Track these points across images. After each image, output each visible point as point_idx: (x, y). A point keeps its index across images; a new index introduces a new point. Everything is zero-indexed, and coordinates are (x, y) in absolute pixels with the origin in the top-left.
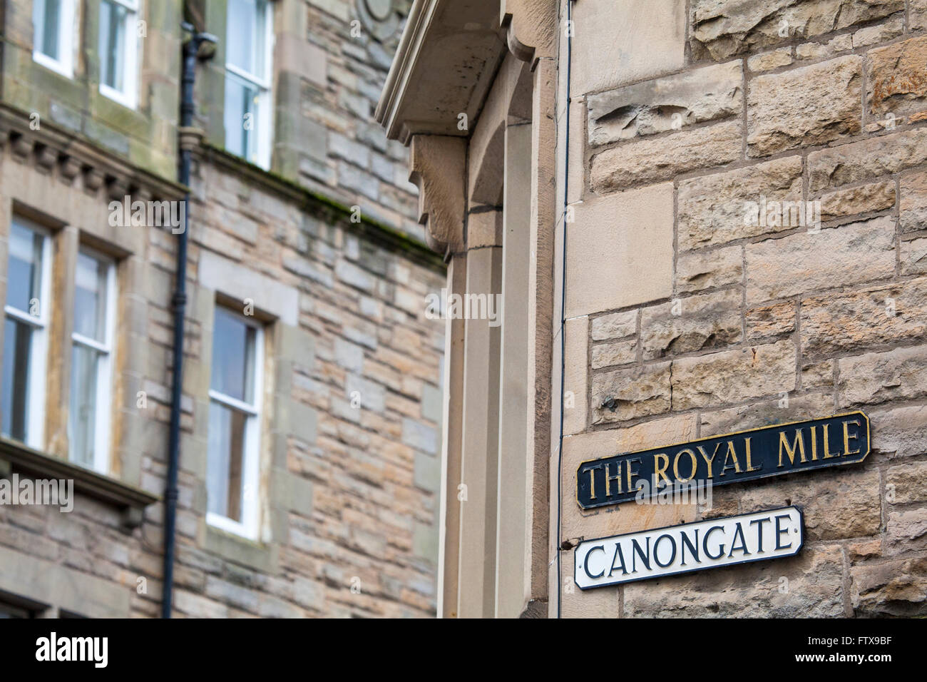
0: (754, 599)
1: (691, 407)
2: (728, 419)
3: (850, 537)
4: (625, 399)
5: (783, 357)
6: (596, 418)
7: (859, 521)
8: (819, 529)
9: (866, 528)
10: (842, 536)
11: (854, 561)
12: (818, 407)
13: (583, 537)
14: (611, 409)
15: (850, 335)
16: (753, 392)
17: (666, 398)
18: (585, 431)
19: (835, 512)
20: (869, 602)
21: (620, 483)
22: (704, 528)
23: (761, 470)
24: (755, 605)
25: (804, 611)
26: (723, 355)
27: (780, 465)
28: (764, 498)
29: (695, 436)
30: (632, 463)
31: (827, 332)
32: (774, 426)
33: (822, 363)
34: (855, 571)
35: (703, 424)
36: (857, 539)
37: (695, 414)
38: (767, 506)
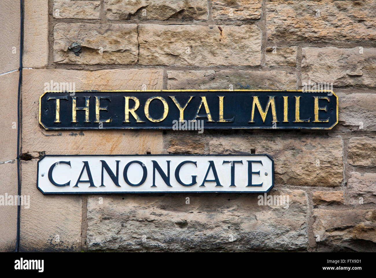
0: (224, 222)
1: (157, 63)
2: (196, 78)
3: (315, 186)
4: (92, 47)
5: (249, 38)
6: (58, 58)
7: (323, 175)
8: (286, 176)
9: (330, 180)
10: (306, 184)
11: (318, 204)
12: (283, 82)
13: (45, 152)
14: (75, 53)
15: (316, 30)
16: (219, 60)
17: (134, 53)
18: (47, 67)
19: (301, 165)
20: (336, 238)
21: (87, 114)
22: (176, 161)
23: (232, 122)
24: (225, 226)
25: (273, 237)
26: (191, 28)
27: (252, 121)
28: (233, 145)
29: (161, 87)
30: (100, 99)
31: (293, 25)
32: (247, 90)
33: (287, 48)
34: (318, 212)
35: (170, 79)
36: (320, 188)
37: (161, 71)
38: (235, 151)
